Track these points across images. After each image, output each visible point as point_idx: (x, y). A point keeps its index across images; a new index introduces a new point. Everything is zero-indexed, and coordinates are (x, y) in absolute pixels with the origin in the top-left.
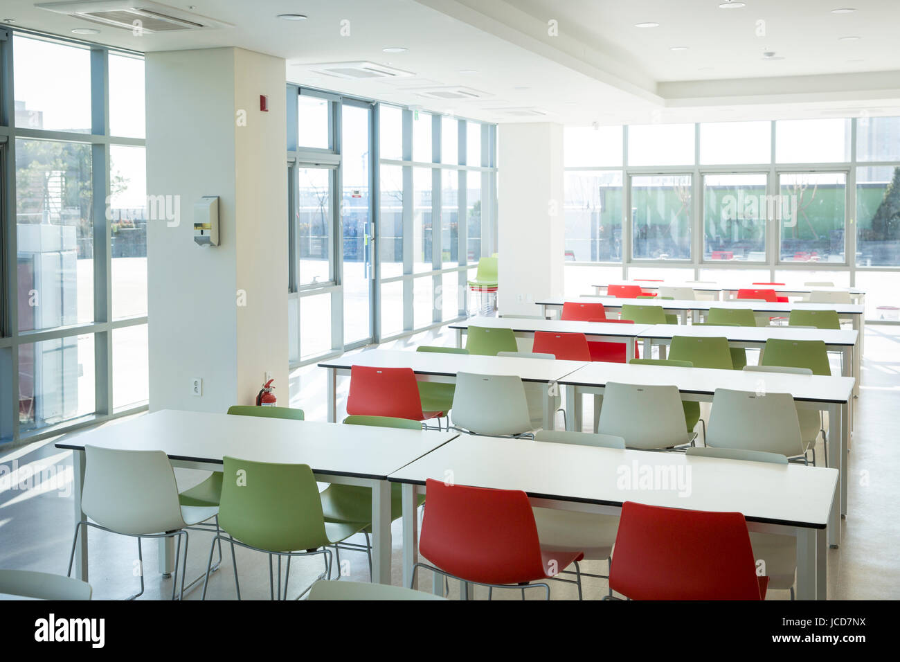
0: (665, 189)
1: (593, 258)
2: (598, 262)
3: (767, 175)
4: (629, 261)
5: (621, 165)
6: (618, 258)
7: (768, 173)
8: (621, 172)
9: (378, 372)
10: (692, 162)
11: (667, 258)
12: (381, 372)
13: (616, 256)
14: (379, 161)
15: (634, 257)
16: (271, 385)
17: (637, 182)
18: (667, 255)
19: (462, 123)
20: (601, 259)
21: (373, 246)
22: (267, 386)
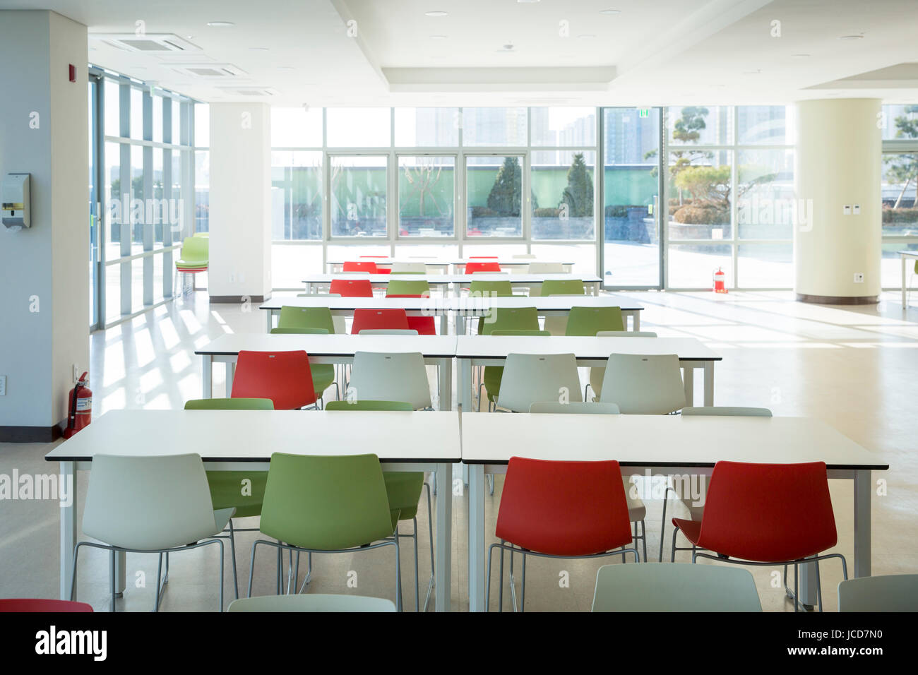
0: (353, 169)
1: (287, 235)
2: (291, 240)
3: (456, 158)
4: (329, 239)
5: (321, 146)
6: (317, 236)
7: (456, 156)
8: (321, 152)
9: (271, 356)
10: (388, 144)
11: (364, 235)
12: (274, 356)
13: (316, 234)
14: (104, 138)
15: (333, 235)
16: (85, 378)
17: (337, 162)
18: (365, 233)
19: (167, 102)
20: (294, 237)
21: (99, 226)
22: (82, 379)
